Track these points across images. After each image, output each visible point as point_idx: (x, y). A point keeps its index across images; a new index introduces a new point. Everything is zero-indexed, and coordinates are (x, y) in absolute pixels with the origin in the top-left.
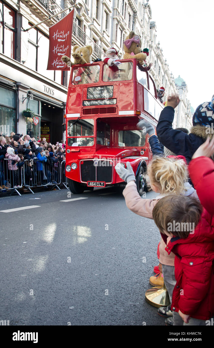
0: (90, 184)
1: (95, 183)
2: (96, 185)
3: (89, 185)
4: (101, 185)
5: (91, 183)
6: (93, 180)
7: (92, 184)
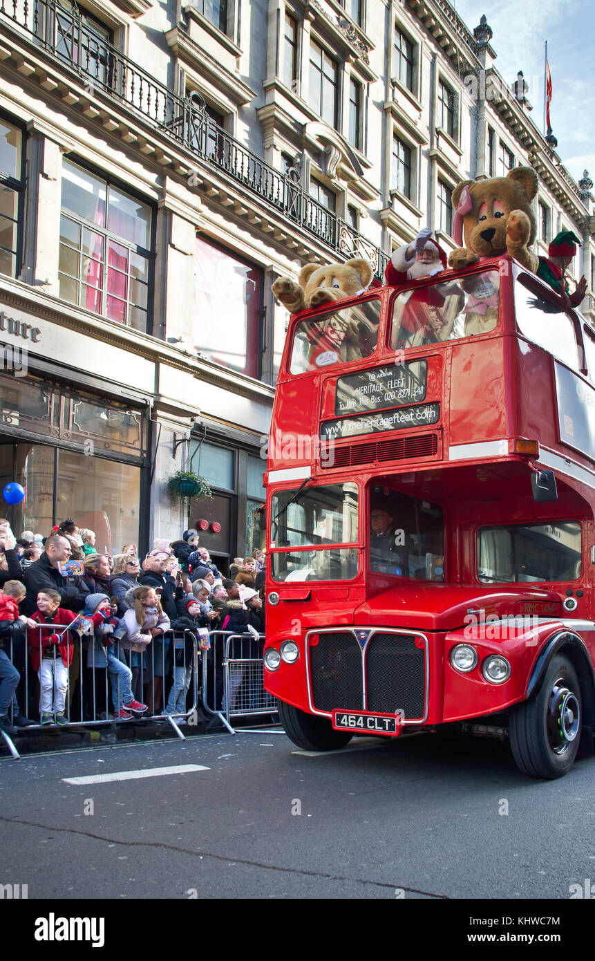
0: (342, 722)
1: (361, 719)
2: (365, 726)
3: (339, 723)
4: (384, 729)
5: (345, 717)
6: (354, 706)
7: (349, 722)
